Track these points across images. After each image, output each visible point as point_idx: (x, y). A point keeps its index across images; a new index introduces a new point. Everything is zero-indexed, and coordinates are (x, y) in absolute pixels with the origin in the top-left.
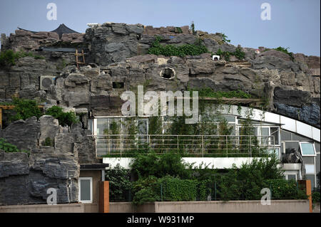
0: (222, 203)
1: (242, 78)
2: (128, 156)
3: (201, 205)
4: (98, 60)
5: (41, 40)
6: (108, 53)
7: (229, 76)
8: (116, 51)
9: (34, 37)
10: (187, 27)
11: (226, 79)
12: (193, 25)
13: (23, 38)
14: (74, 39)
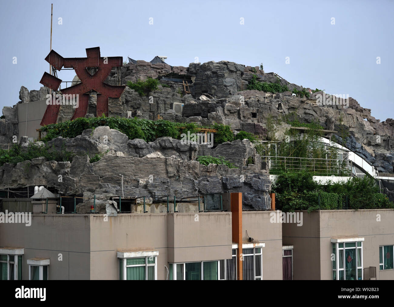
0: (354, 211)
1: (314, 113)
2: (275, 174)
3: (343, 213)
4: (213, 91)
5: (159, 71)
6: (226, 86)
7: (307, 111)
8: (231, 85)
9: (153, 68)
10: (258, 67)
11: (305, 113)
12: (262, 67)
13: (145, 68)
14: (181, 71)
